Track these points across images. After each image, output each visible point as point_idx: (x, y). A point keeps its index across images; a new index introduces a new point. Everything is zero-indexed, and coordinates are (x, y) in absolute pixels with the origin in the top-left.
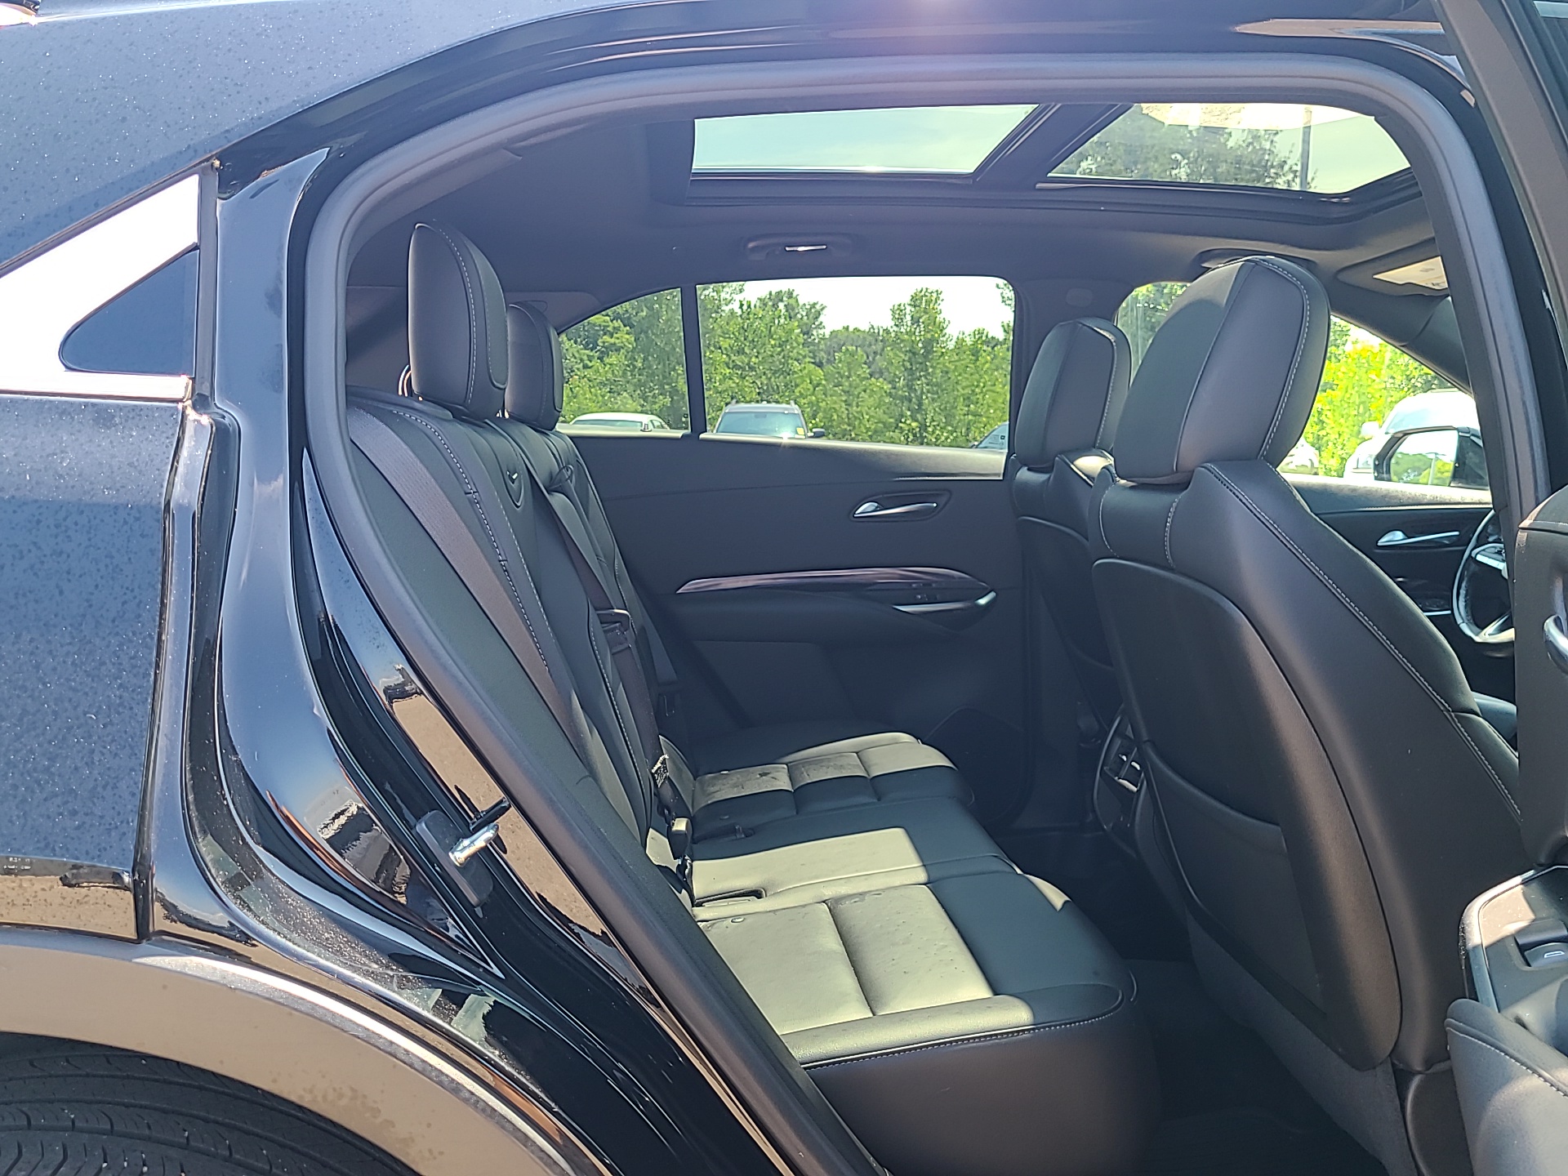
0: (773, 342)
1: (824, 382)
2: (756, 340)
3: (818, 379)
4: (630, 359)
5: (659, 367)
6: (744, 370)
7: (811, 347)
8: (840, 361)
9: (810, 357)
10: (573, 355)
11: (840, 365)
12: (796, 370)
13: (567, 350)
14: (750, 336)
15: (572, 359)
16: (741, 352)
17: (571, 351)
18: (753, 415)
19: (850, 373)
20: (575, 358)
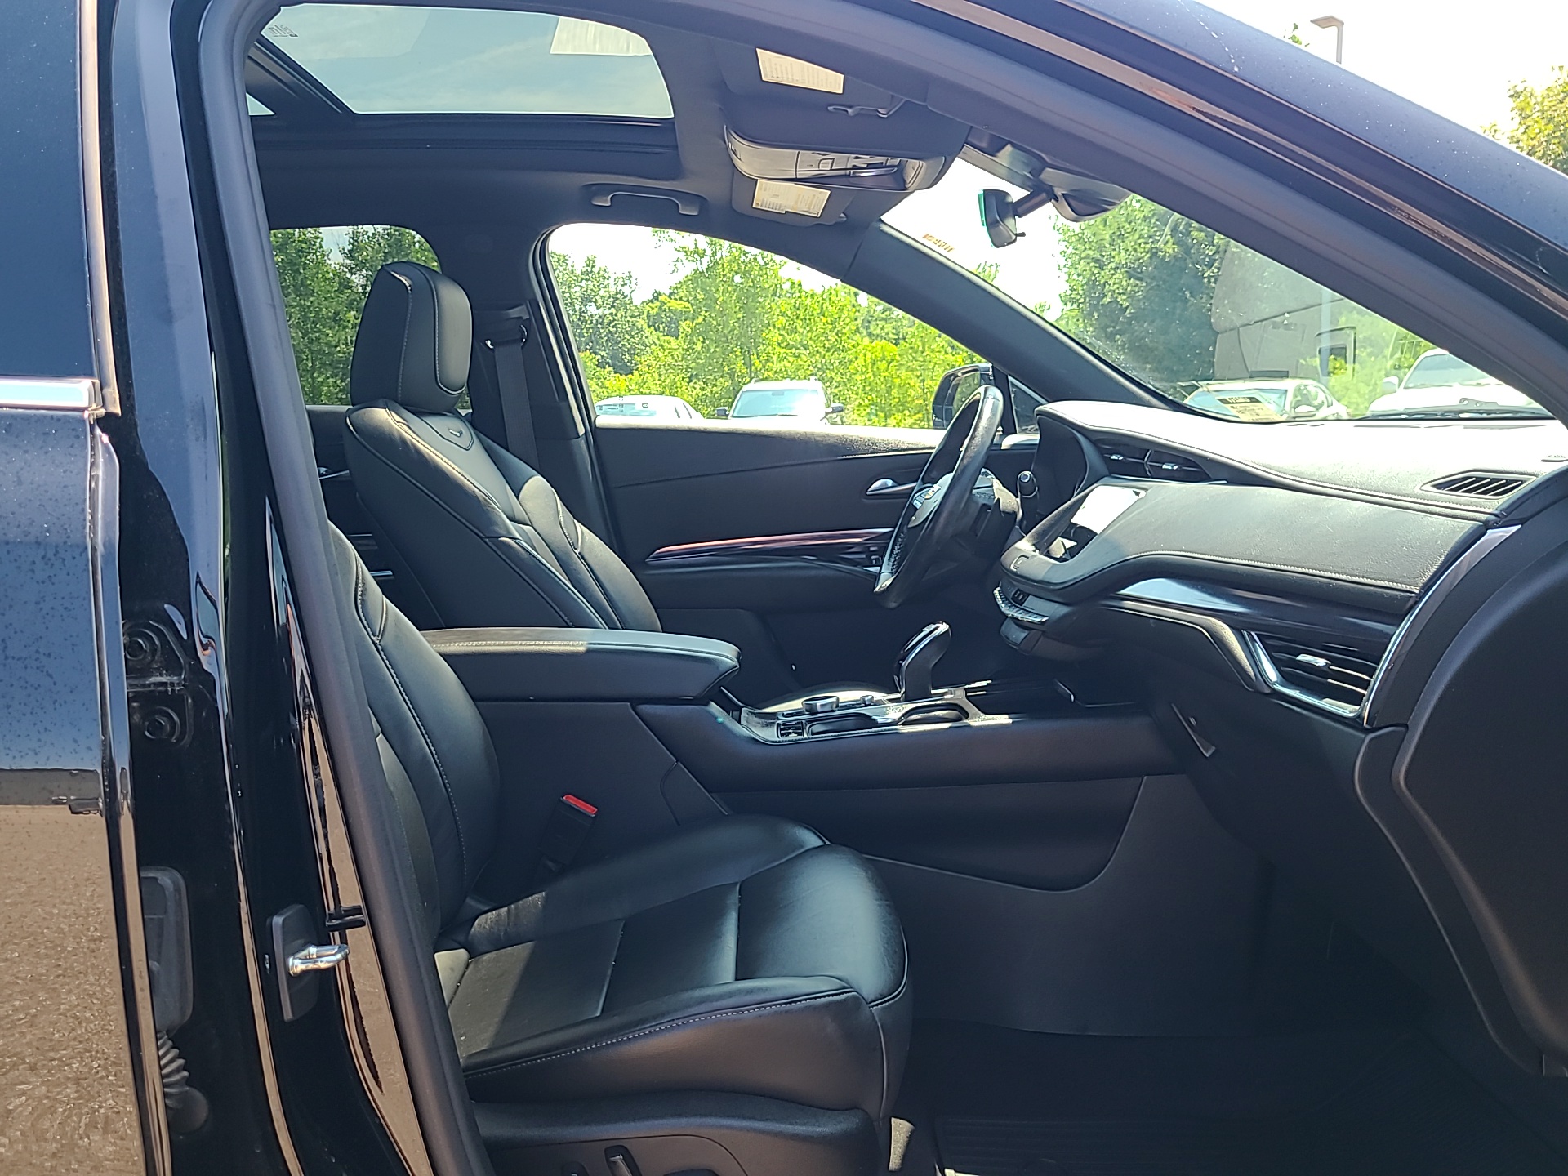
0: (824, 320)
1: (898, 358)
2: (807, 317)
3: (892, 354)
4: (689, 343)
5: (717, 349)
6: (797, 349)
7: (894, 323)
8: (913, 336)
9: (893, 334)
10: (654, 342)
11: (913, 340)
12: (849, 346)
13: (647, 337)
14: (802, 314)
15: (653, 346)
16: (794, 331)
17: (650, 338)
18: (770, 393)
19: (923, 347)
20: (656, 345)
